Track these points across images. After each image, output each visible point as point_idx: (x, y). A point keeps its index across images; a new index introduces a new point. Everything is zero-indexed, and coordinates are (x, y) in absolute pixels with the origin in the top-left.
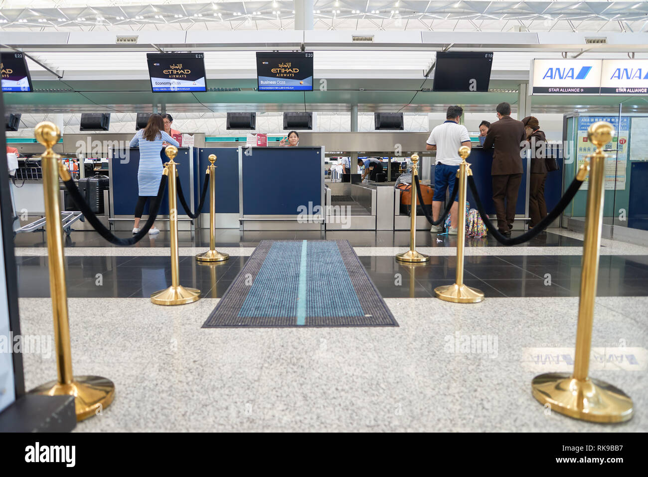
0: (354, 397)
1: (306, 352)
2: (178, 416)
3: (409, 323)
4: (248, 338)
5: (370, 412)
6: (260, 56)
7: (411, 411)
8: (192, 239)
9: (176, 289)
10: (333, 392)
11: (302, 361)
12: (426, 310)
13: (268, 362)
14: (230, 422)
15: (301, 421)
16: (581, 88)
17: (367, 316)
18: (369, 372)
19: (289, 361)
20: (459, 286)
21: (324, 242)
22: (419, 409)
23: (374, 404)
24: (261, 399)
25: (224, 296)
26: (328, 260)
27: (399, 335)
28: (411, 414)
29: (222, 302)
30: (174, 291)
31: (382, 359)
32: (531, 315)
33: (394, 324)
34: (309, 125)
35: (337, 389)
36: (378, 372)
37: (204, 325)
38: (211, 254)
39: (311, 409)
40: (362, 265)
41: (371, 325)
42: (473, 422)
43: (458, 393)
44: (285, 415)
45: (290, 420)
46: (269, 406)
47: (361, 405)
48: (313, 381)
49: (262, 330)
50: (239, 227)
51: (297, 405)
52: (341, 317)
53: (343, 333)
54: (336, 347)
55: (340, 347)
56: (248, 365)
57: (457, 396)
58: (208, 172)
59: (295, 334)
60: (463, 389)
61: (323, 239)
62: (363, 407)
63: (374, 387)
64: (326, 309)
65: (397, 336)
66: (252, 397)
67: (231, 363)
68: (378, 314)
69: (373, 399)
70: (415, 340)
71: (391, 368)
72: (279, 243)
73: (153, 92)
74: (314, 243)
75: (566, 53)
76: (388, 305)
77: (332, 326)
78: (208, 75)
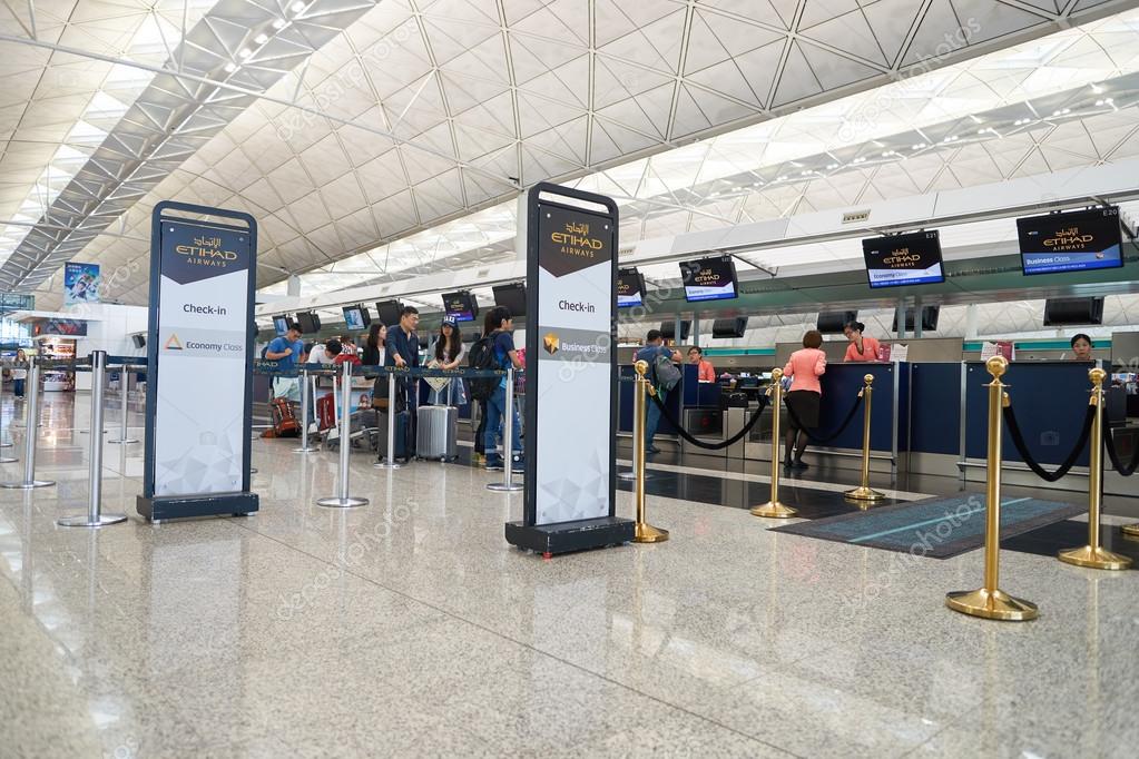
6: (1023, 225)
8: (893, 483)
30: (772, 505)
33: (943, 557)
34: (1092, 317)
37: (770, 528)
38: (863, 491)
40: (1042, 526)
50: (957, 475)
52: (899, 546)
58: (861, 394)
73: (871, 288)
77: (877, 547)
78: (945, 258)
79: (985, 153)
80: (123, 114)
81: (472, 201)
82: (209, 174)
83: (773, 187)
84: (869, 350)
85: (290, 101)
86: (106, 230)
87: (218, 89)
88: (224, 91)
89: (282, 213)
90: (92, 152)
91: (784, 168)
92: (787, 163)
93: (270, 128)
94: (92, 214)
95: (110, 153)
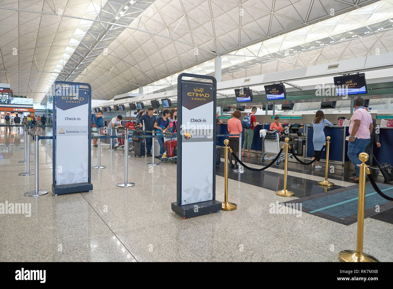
9: (285, 190)
17: (342, 219)
25: (302, 198)
29: (297, 199)
33: (347, 224)
38: (325, 182)
41: (336, 221)
52: (331, 216)
64: (331, 212)
68: (349, 220)
77: (321, 217)
80: (84, 35)
81: (199, 60)
82: (113, 54)
83: (310, 50)
85: (136, 28)
86: (82, 73)
87: (113, 26)
88: (115, 26)
89: (136, 66)
90: (76, 48)
91: (314, 43)
92: (315, 41)
93: (131, 37)
94: (77, 68)
95: (81, 48)
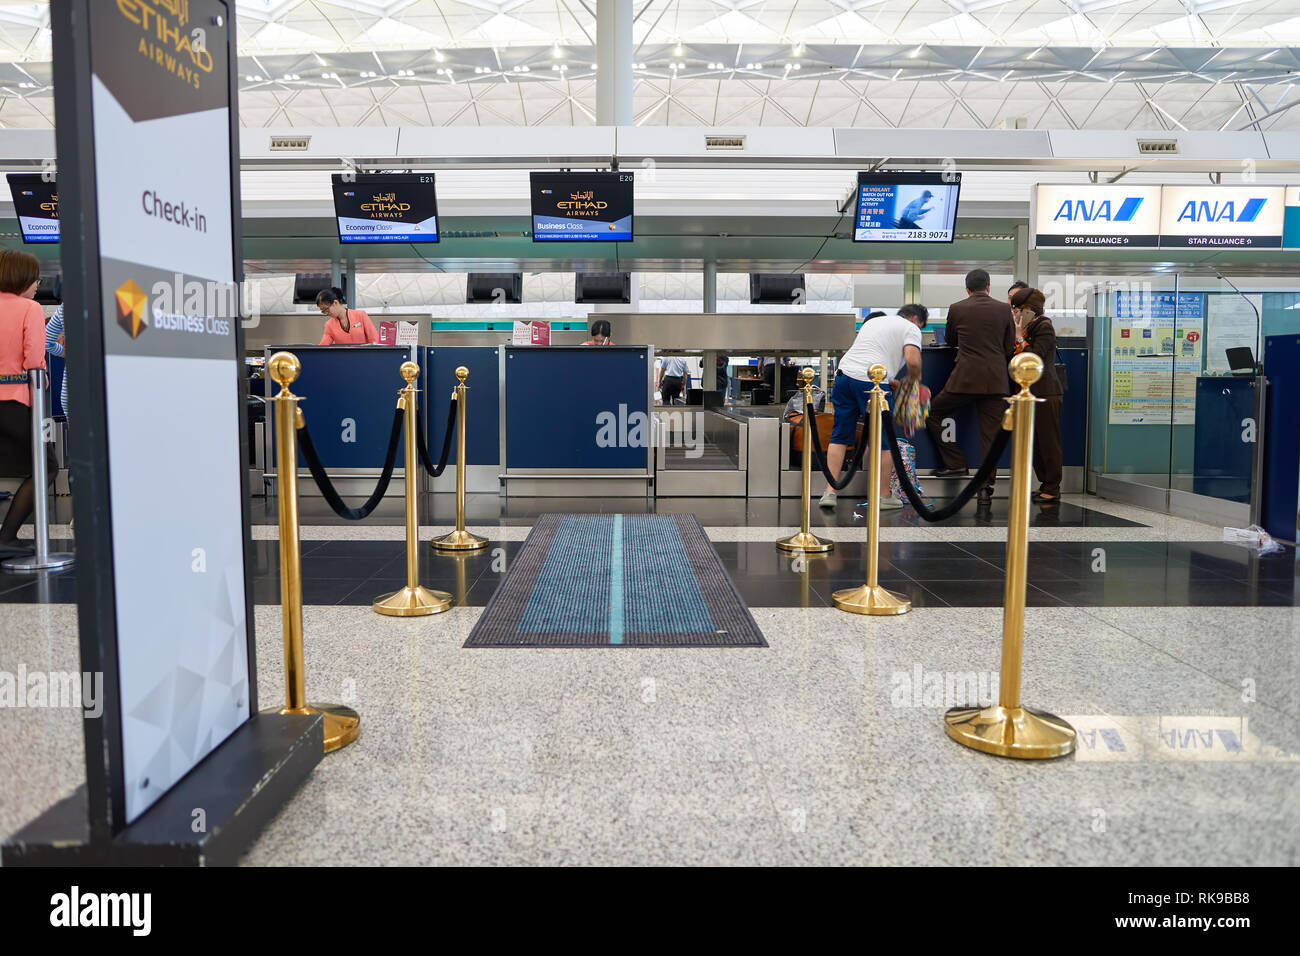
0: (694, 731)
1: (626, 679)
2: (453, 751)
3: (784, 642)
4: (536, 661)
5: (715, 747)
6: (537, 180)
7: (772, 747)
9: (413, 590)
10: (665, 726)
11: (619, 690)
12: (815, 625)
13: (571, 692)
14: (525, 757)
15: (620, 757)
16: (1123, 237)
17: (719, 632)
18: (717, 703)
19: (600, 689)
20: (872, 588)
21: (652, 518)
22: (782, 745)
23: (722, 739)
24: (564, 733)
25: (490, 604)
26: (660, 548)
27: (768, 659)
28: (770, 750)
29: (488, 613)
30: (410, 593)
31: (738, 688)
32: (979, 632)
33: (761, 642)
34: (624, 295)
35: (670, 723)
36: (731, 704)
37: (466, 643)
38: (458, 537)
39: (634, 744)
40: (717, 556)
41: (725, 645)
42: (854, 758)
43: (841, 728)
44: (599, 750)
45: (605, 755)
46: (577, 741)
47: (703, 740)
48: (636, 713)
49: (557, 650)
50: (498, 490)
51: (614, 740)
52: (680, 634)
53: (682, 656)
54: (670, 673)
55: (676, 674)
56: (541, 694)
57: (838, 731)
58: (454, 396)
59: (609, 656)
60: (850, 723)
61: (650, 512)
62: (706, 743)
63: (722, 721)
64: (655, 623)
65: (764, 660)
66: (551, 731)
67: (516, 692)
68: (737, 629)
69: (721, 734)
70: (790, 665)
71: (750, 700)
72: (573, 519)
73: (341, 242)
74: (634, 520)
75: (1096, 173)
76: (755, 617)
77: (665, 646)
78: (442, 211)
79: (422, 100)
84: (356, 327)
